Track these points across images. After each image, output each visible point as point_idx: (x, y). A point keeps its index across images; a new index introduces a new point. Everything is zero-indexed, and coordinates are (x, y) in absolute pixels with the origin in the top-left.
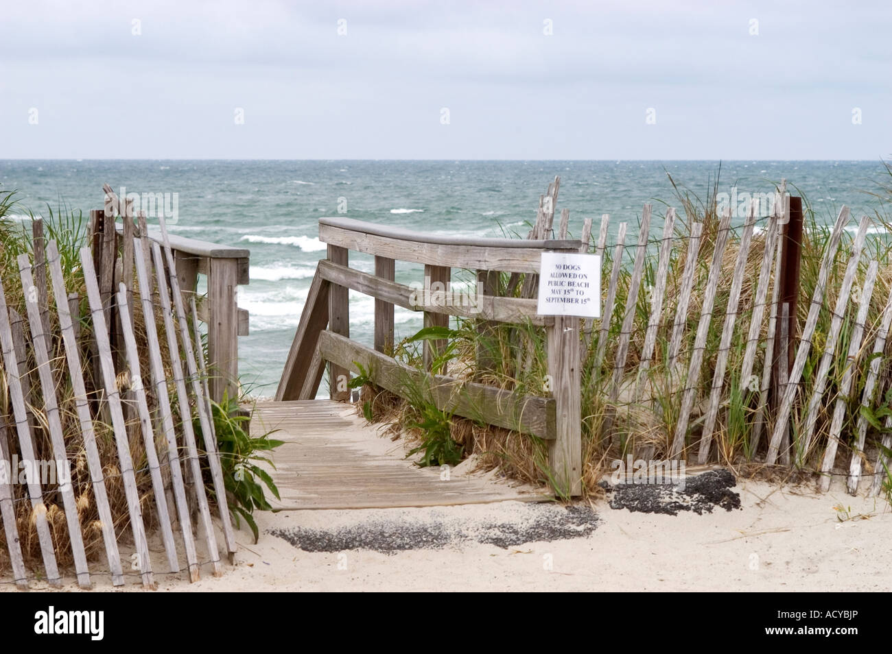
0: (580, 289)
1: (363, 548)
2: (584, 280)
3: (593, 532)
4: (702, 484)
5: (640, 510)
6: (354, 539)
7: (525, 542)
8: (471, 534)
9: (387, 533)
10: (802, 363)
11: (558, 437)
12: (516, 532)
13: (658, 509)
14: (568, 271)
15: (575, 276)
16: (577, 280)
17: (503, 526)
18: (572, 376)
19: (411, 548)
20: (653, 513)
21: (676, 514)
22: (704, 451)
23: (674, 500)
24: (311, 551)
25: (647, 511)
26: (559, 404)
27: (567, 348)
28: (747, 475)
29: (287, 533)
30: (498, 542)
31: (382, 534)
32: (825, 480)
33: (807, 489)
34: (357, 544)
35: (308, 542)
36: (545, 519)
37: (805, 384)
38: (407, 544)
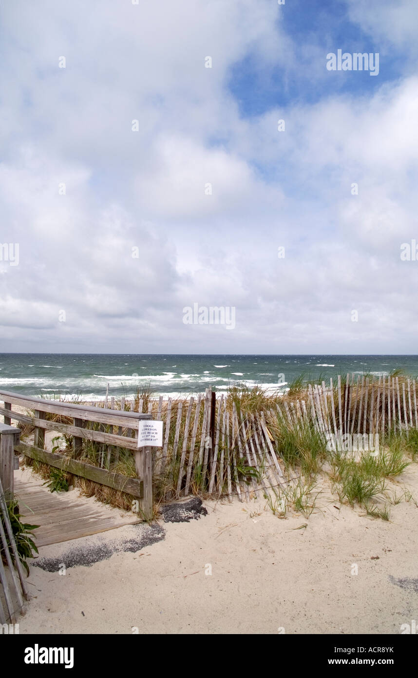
0: (153, 435)
1: (77, 565)
2: (155, 431)
3: (165, 537)
4: (194, 506)
5: (176, 521)
6: (71, 561)
7: (142, 547)
8: (120, 547)
9: (85, 553)
10: (217, 453)
11: (144, 496)
12: (137, 543)
13: (183, 520)
14: (147, 428)
15: (151, 429)
16: (152, 431)
17: (131, 541)
18: (149, 470)
19: (97, 561)
20: (181, 522)
21: (189, 522)
22: (187, 491)
23: (187, 515)
24: (53, 572)
25: (179, 522)
26: (145, 482)
27: (147, 459)
28: (205, 499)
29: (40, 563)
30: (132, 550)
31: (83, 555)
32: (231, 497)
33: (226, 501)
34: (73, 563)
35: (51, 567)
36: (145, 534)
37: (219, 460)
38: (95, 559)
